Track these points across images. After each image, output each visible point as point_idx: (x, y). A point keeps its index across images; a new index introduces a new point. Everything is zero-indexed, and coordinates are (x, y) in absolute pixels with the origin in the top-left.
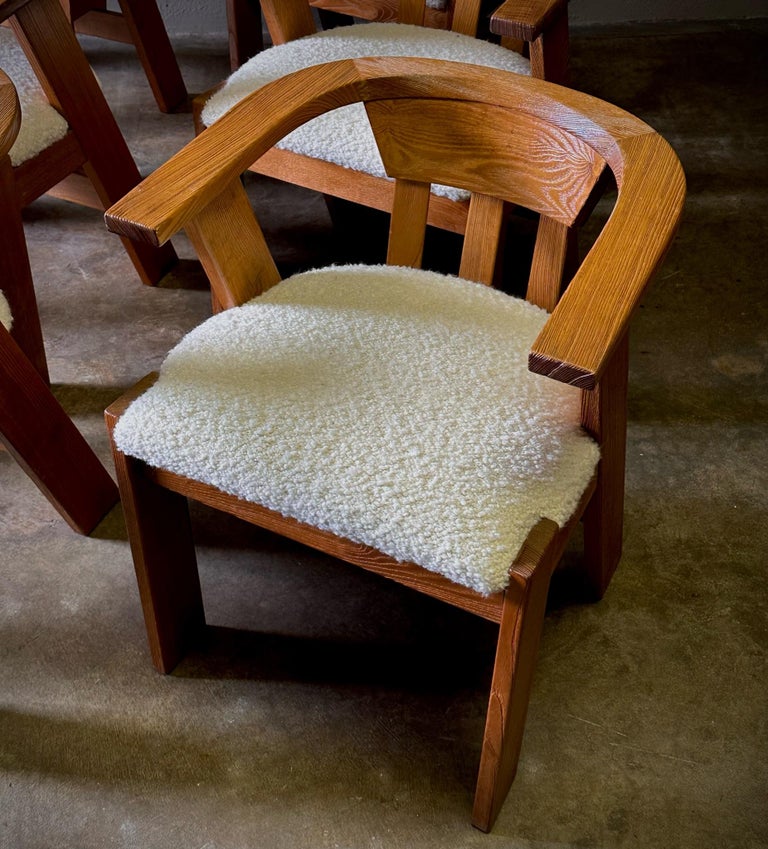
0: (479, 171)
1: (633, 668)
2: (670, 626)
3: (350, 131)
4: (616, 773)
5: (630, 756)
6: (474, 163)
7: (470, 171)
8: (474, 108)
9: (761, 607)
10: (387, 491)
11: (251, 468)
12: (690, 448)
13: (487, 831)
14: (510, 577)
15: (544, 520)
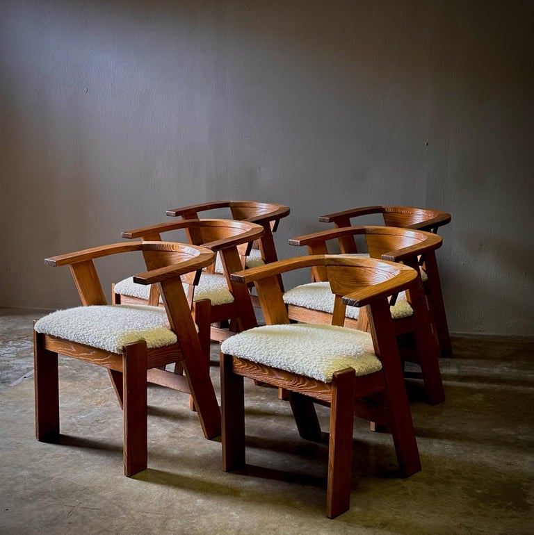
13: (331, 518)
14: (333, 375)
15: (351, 368)
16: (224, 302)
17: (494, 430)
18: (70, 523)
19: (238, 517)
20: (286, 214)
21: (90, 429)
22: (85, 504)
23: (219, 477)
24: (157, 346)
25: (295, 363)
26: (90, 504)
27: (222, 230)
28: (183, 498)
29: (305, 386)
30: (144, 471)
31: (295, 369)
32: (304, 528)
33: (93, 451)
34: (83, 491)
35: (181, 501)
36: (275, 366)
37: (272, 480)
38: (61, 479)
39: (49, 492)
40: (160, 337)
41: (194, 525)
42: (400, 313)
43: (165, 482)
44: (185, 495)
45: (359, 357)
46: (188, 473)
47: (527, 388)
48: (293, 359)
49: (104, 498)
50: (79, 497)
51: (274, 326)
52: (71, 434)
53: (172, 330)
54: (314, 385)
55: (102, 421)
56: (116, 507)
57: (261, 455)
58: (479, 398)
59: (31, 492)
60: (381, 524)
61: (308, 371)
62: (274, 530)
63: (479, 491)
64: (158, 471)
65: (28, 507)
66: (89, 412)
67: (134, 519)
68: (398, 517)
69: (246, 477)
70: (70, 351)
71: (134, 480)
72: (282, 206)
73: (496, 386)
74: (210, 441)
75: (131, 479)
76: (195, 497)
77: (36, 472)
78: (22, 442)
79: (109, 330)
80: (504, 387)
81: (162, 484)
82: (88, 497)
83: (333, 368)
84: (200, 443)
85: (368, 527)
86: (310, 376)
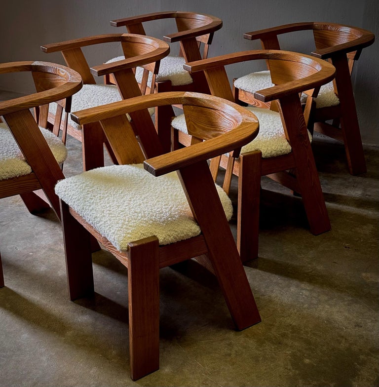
1: (233, 356)
2: (260, 349)
4: (196, 383)
5: (206, 380)
9: (305, 356)
12: (324, 298)
13: (134, 380)
14: (128, 246)
20: (219, 27)
42: (274, 152)
45: (169, 223)
53: (26, 161)
58: (368, 230)
64: (11, 291)
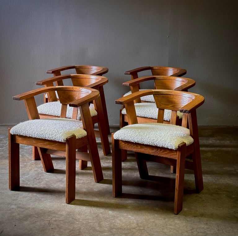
0: (173, 106)
3: (149, 111)
6: (172, 105)
7: (171, 107)
8: (172, 96)
10: (159, 136)
11: (137, 136)
13: (177, 214)
14: (178, 146)
15: (184, 142)
16: (94, 115)
17: (224, 168)
18: (52, 229)
19: (133, 218)
21: (34, 182)
22: (54, 219)
23: (113, 200)
24: (80, 137)
25: (158, 141)
26: (56, 218)
27: (82, 80)
28: (102, 211)
29: (162, 152)
30: (74, 201)
31: (158, 144)
32: (166, 220)
33: (42, 193)
34: (50, 213)
35: (101, 213)
36: (146, 144)
37: (139, 200)
38: (34, 208)
39: (32, 215)
40: (81, 133)
41: (115, 224)
43: (87, 205)
44: (102, 210)
45: (185, 137)
46: (96, 199)
47: (228, 149)
48: (156, 140)
49: (62, 215)
50: (49, 216)
51: (134, 125)
52: (25, 186)
53: (84, 129)
54: (166, 151)
55: (38, 178)
56: (71, 219)
57: (127, 188)
58: (209, 155)
59: (23, 215)
60: (200, 215)
61: (165, 144)
62: (154, 222)
63: (234, 196)
64: (81, 200)
65: (26, 223)
66: (28, 174)
67: (84, 224)
68: (205, 211)
69: (125, 199)
70: (32, 143)
71: (72, 205)
72: (104, 67)
73: (214, 148)
74: (98, 184)
75: (70, 205)
76: (107, 211)
77: (19, 206)
78: (2, 192)
79: (56, 131)
80: (218, 149)
81: (87, 206)
82: (53, 215)
83: (177, 143)
84: (94, 185)
85: (195, 217)
86: (166, 147)
